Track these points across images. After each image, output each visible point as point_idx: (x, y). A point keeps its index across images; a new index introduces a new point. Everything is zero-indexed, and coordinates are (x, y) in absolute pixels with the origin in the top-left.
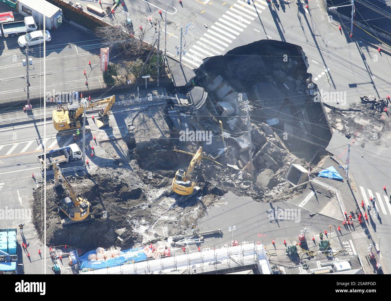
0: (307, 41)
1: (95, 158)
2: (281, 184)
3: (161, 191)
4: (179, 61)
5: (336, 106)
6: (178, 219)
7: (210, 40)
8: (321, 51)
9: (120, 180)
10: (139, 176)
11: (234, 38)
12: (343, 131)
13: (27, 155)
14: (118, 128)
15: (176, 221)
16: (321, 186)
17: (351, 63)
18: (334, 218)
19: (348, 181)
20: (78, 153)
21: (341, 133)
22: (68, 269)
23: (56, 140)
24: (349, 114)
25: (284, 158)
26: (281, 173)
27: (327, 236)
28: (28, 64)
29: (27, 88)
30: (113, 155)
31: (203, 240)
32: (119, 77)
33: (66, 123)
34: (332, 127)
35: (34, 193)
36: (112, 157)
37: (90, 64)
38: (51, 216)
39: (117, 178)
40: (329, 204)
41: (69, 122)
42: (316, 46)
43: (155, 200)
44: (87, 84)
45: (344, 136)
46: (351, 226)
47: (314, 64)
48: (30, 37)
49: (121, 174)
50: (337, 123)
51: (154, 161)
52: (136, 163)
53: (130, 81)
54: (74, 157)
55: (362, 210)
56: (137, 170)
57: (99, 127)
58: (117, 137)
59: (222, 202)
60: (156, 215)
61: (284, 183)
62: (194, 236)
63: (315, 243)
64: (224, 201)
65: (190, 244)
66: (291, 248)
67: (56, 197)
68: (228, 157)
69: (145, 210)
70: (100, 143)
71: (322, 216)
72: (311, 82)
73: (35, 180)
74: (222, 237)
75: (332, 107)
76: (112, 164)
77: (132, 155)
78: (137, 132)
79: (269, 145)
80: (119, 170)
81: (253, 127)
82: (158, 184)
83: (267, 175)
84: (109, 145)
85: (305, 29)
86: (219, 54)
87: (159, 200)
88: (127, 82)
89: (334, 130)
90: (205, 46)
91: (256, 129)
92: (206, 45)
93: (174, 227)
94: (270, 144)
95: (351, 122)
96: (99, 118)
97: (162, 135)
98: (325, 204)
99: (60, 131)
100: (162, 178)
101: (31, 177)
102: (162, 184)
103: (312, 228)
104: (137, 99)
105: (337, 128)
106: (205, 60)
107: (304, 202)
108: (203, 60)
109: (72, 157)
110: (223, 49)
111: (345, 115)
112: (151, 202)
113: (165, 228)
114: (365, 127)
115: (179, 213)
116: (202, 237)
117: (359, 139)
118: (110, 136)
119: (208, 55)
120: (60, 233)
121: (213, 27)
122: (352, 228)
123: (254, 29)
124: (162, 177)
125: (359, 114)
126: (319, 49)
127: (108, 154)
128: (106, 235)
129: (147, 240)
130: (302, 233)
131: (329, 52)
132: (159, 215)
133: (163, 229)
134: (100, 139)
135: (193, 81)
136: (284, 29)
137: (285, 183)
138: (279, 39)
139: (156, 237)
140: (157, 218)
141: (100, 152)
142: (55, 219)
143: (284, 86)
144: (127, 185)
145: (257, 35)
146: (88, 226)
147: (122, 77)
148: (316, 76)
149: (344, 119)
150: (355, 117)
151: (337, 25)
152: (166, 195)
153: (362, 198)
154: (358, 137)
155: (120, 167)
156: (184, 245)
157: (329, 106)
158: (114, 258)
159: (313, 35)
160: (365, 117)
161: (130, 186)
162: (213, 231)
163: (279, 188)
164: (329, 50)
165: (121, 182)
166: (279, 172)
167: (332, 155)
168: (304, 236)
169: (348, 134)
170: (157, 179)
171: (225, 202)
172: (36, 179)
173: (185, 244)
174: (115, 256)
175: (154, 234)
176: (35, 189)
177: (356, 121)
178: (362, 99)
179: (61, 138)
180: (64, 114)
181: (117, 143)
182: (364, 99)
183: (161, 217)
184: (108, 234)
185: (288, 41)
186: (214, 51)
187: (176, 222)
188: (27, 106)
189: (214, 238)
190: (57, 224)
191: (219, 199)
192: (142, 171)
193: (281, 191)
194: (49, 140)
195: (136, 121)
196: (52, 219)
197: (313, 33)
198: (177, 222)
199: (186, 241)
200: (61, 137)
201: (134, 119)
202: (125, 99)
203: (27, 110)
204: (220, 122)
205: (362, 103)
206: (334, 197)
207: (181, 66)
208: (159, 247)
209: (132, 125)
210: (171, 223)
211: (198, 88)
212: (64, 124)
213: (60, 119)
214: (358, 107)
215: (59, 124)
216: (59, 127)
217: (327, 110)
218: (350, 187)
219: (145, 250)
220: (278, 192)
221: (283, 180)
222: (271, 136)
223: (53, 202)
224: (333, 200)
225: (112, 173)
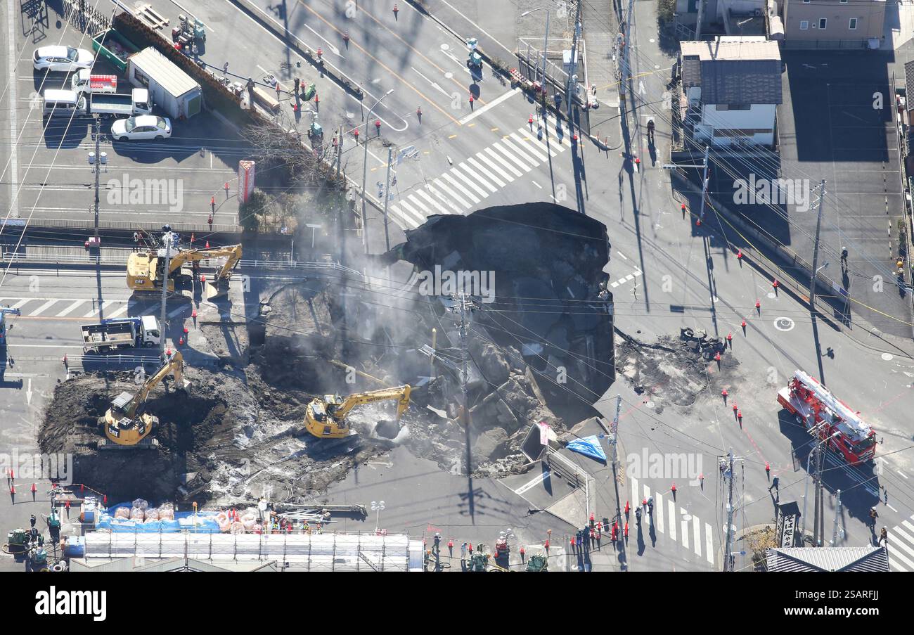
0: (623, 220)
1: (184, 348)
2: (512, 456)
3: (286, 427)
4: (384, 211)
5: (635, 336)
6: (297, 477)
7: (451, 185)
8: (642, 241)
9: (216, 392)
10: (255, 393)
11: (494, 189)
12: (633, 381)
13: (68, 322)
14: (243, 304)
15: (293, 480)
16: (565, 465)
17: (687, 272)
18: (571, 522)
19: (614, 465)
20: (155, 333)
21: (628, 383)
22: (76, 526)
23: (127, 306)
24: (653, 353)
25: (530, 412)
26: (519, 438)
27: (547, 550)
28: (98, 161)
29: (95, 206)
30: (219, 348)
31: (329, 519)
32: (270, 218)
33: (148, 278)
34: (617, 369)
35: (57, 388)
36: (215, 353)
37: (227, 189)
38: (70, 431)
39: (212, 388)
40: (571, 496)
41: (153, 278)
42: (635, 232)
43: (270, 438)
44: (210, 222)
45: (632, 389)
46: (595, 541)
47: (620, 260)
48: (134, 124)
49: (222, 383)
50: (627, 364)
51: (289, 374)
52: (256, 371)
53: (286, 229)
54: (145, 340)
55: (623, 517)
56: (254, 383)
57: (209, 297)
58: (235, 320)
59: (383, 461)
60: (261, 462)
61: (518, 455)
62: (314, 510)
63: (523, 559)
64: (387, 460)
65: (302, 522)
66: (476, 559)
67: (89, 400)
68: (432, 393)
69: (244, 450)
70: (202, 325)
71: (551, 516)
72: (605, 288)
73: (67, 367)
74: (363, 519)
75: (627, 337)
76: (212, 364)
77: (253, 356)
78: (272, 317)
79: (510, 387)
80: (220, 375)
81: (491, 349)
82: (286, 413)
83: (494, 436)
84: (218, 330)
85: (624, 199)
86: (459, 212)
87: (276, 441)
88: (280, 230)
89: (618, 375)
90: (438, 194)
91: (495, 354)
92: (441, 194)
93: (285, 488)
94: (514, 384)
95: (652, 368)
96: (214, 281)
97: (316, 331)
98: (563, 496)
99: (136, 292)
100: (296, 405)
101: (61, 359)
102: (292, 415)
103: (526, 532)
104: (291, 263)
105: (625, 373)
106: (431, 218)
107: (526, 487)
108: (428, 217)
109: (142, 339)
110: (469, 206)
111: (645, 355)
112: (261, 440)
113: (269, 486)
114: (674, 379)
115: (303, 467)
116: (328, 514)
117: (656, 398)
118: (224, 316)
119: (439, 211)
120: (78, 463)
121: (462, 165)
122: (596, 546)
123: (533, 182)
124: (298, 402)
125: (670, 357)
126: (639, 238)
127: (209, 345)
128: (159, 481)
129: (231, 502)
130: (502, 537)
131: (655, 247)
132: (266, 464)
133: (264, 488)
134: (204, 317)
135: (400, 250)
136: (588, 193)
137: (521, 455)
138: (574, 206)
139: (248, 500)
140: (260, 469)
141: (198, 340)
142: (75, 437)
143: (567, 290)
144: (225, 403)
145: (538, 193)
146: (130, 459)
147: (275, 222)
148: (617, 279)
149: (642, 360)
150: (661, 360)
151: (680, 200)
152: (293, 434)
153: (630, 497)
154: (656, 395)
155: (225, 372)
156: (291, 521)
157: (622, 334)
158: (160, 522)
159: (636, 213)
160: (679, 363)
161: (231, 407)
162: (350, 507)
163: (507, 462)
164: (658, 243)
165: (218, 396)
166: (516, 434)
167: (601, 417)
168: (506, 543)
169: (641, 386)
170: (288, 405)
171: (388, 462)
172: (69, 365)
173: (295, 521)
174: (163, 518)
175: (245, 493)
176: (62, 382)
177: (662, 367)
178: (683, 331)
179: (135, 305)
180: (149, 262)
181: (233, 331)
182: (686, 333)
183: (269, 468)
184: (163, 480)
185: (589, 214)
186: (451, 205)
187: (291, 481)
188: (92, 239)
189: (349, 520)
190: (77, 445)
191: (379, 455)
192: (264, 385)
193: (509, 467)
194: (114, 303)
195: (278, 298)
196: (71, 437)
197: (638, 209)
198: (293, 482)
199: (297, 515)
200: (135, 303)
201: (274, 295)
202: (271, 258)
203: (91, 246)
204: (434, 330)
205: (681, 338)
206: (582, 488)
207: (386, 220)
208: (247, 516)
209: (267, 305)
210: (281, 481)
211: (407, 263)
212: (144, 280)
213: (138, 270)
214: (671, 345)
215: (134, 278)
216: (134, 284)
217: (618, 340)
218: (615, 476)
219: (219, 518)
220: (503, 468)
221: (518, 449)
222: (520, 371)
223: (82, 408)
224: (578, 492)
225: (207, 379)
